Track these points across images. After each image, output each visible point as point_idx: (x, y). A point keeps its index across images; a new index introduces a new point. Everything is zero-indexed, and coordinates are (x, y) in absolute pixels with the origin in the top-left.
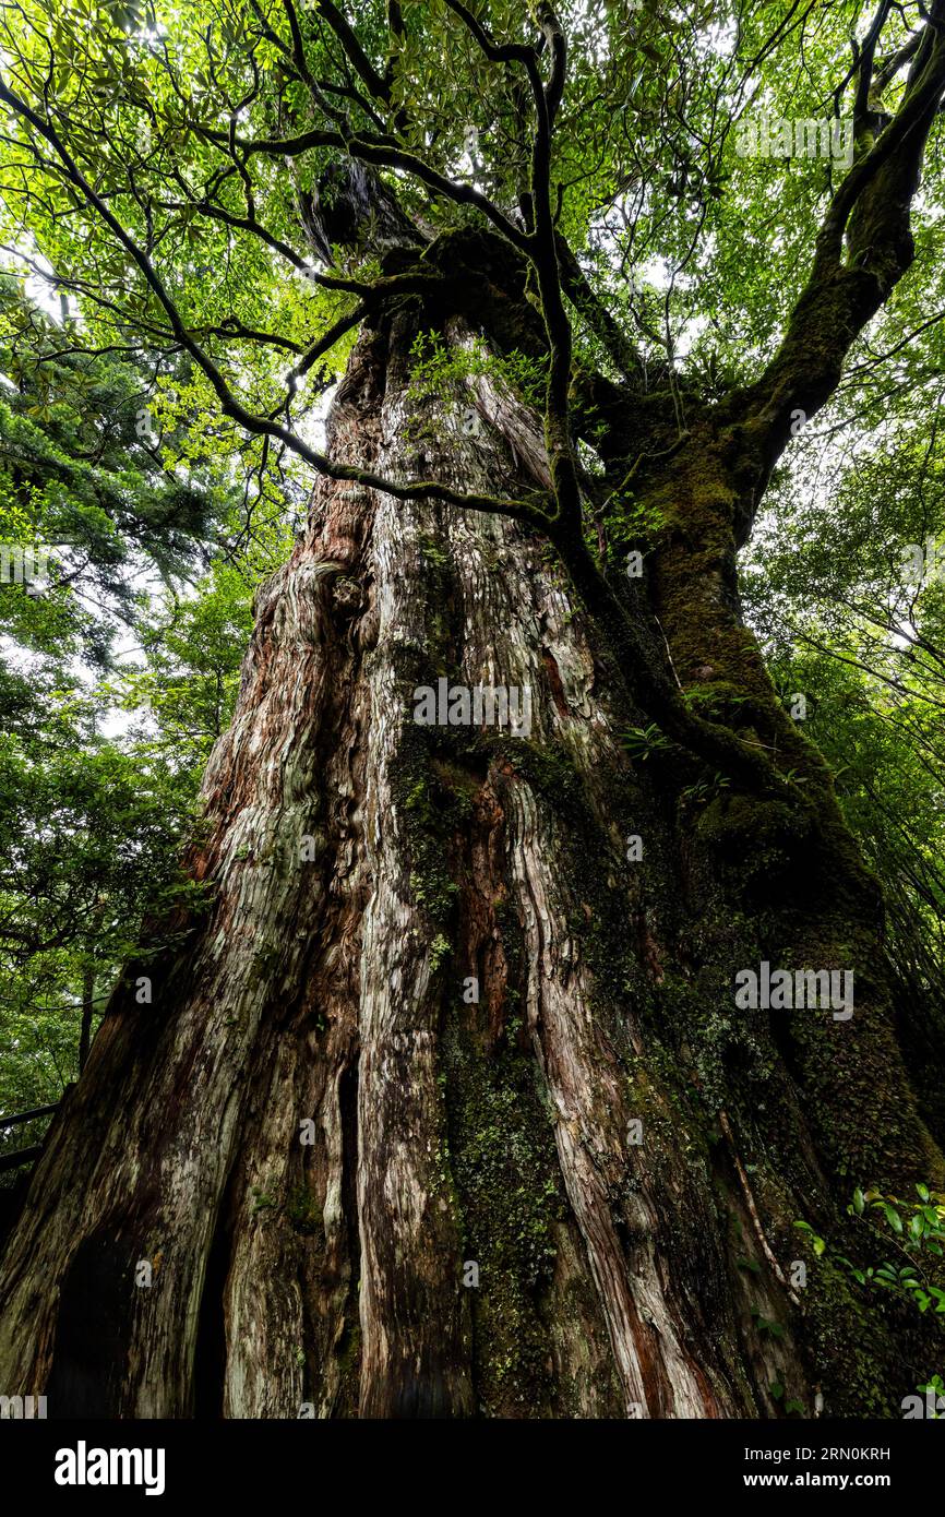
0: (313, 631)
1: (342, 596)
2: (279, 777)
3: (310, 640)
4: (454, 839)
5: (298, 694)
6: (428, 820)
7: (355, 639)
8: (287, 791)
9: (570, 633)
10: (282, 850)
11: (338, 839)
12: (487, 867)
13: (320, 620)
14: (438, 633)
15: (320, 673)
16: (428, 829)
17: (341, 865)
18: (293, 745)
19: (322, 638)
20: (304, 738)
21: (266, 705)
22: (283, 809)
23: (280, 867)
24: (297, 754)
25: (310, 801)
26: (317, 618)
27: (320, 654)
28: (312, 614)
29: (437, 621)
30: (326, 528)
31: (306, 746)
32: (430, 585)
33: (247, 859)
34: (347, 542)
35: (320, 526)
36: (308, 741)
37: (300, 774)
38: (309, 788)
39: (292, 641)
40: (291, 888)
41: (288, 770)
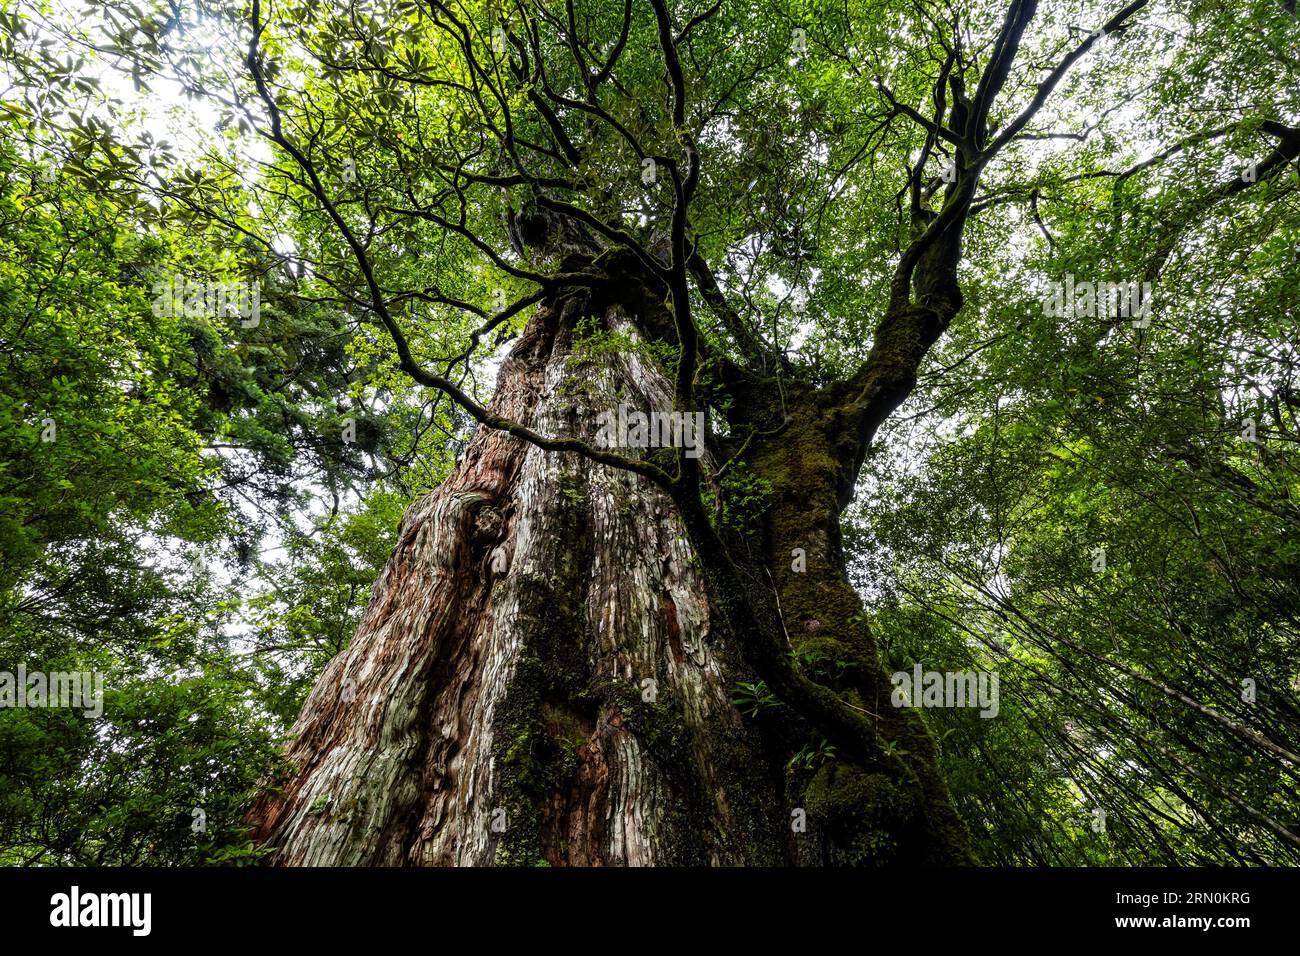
0: (449, 557)
1: (483, 525)
2: (382, 714)
3: (445, 565)
4: (552, 798)
5: (421, 620)
6: (527, 778)
7: (488, 567)
8: (387, 729)
9: (690, 578)
10: (365, 802)
11: (430, 789)
12: (584, 836)
13: (458, 547)
14: (567, 569)
15: (448, 600)
16: (525, 788)
17: (428, 824)
18: (404, 676)
19: (456, 564)
20: (417, 670)
21: (387, 629)
22: (379, 751)
23: (358, 825)
24: (406, 686)
25: (409, 742)
26: (455, 544)
27: (452, 581)
28: (451, 540)
29: (567, 557)
30: (481, 461)
31: (418, 678)
32: (565, 523)
33: (323, 814)
34: (497, 475)
35: (476, 458)
36: (421, 673)
37: (404, 710)
38: (411, 727)
39: (428, 565)
40: (364, 852)
41: (393, 705)
